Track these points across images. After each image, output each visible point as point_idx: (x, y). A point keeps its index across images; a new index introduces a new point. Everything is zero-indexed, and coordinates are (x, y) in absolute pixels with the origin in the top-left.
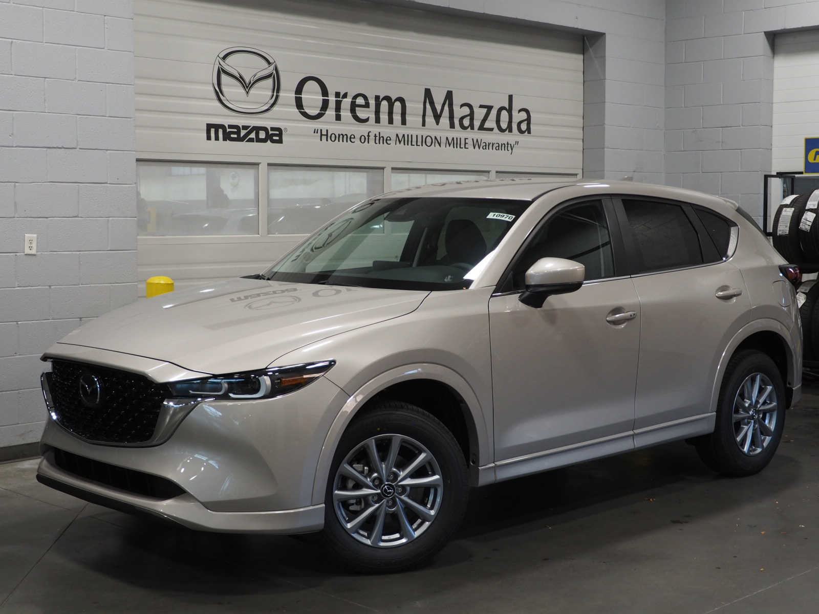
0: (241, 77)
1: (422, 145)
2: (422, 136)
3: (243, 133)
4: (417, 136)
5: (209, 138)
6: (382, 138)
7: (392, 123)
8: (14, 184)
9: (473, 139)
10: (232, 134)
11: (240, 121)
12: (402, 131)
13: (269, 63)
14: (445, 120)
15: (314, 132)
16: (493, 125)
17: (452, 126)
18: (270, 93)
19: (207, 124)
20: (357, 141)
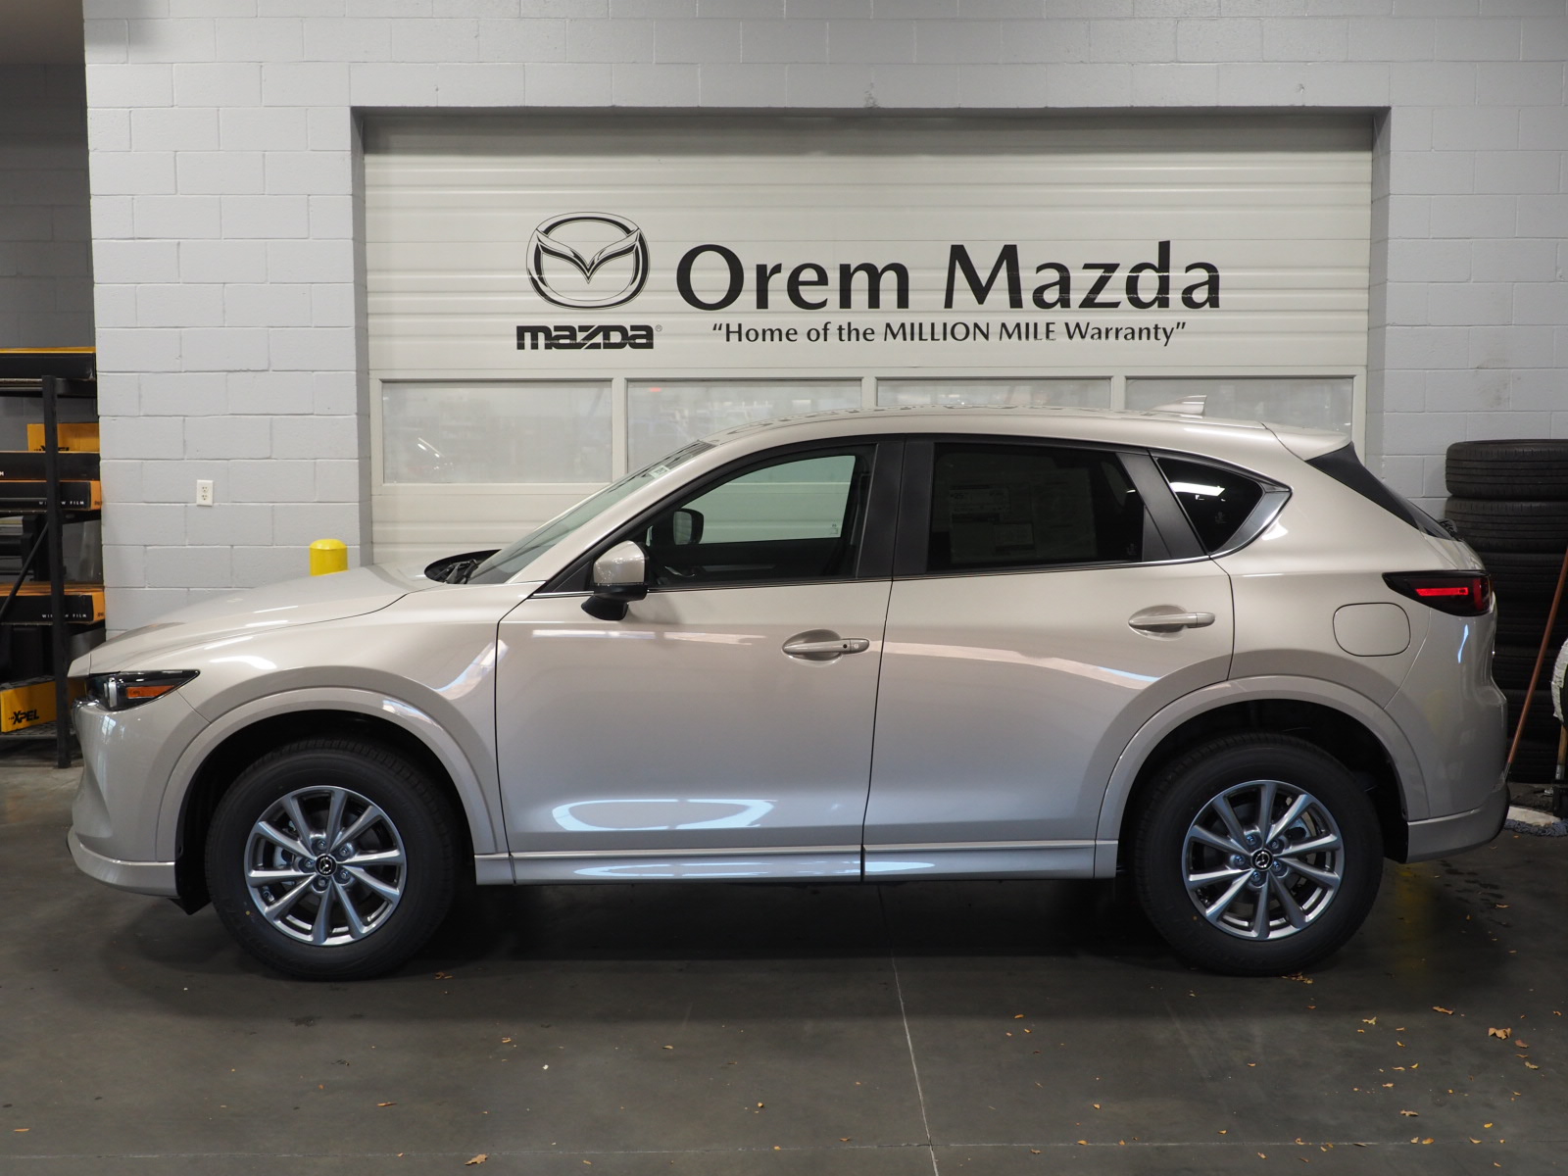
0: (576, 256)
1: (945, 339)
2: (945, 325)
3: (580, 336)
4: (933, 325)
5: (521, 346)
6: (854, 333)
7: (878, 306)
8: (182, 418)
9: (1067, 324)
10: (561, 338)
11: (575, 320)
12: (898, 318)
13: (627, 231)
14: (999, 294)
15: (715, 329)
16: (1122, 296)
17: (1016, 302)
18: (631, 275)
19: (518, 328)
20: (802, 339)
